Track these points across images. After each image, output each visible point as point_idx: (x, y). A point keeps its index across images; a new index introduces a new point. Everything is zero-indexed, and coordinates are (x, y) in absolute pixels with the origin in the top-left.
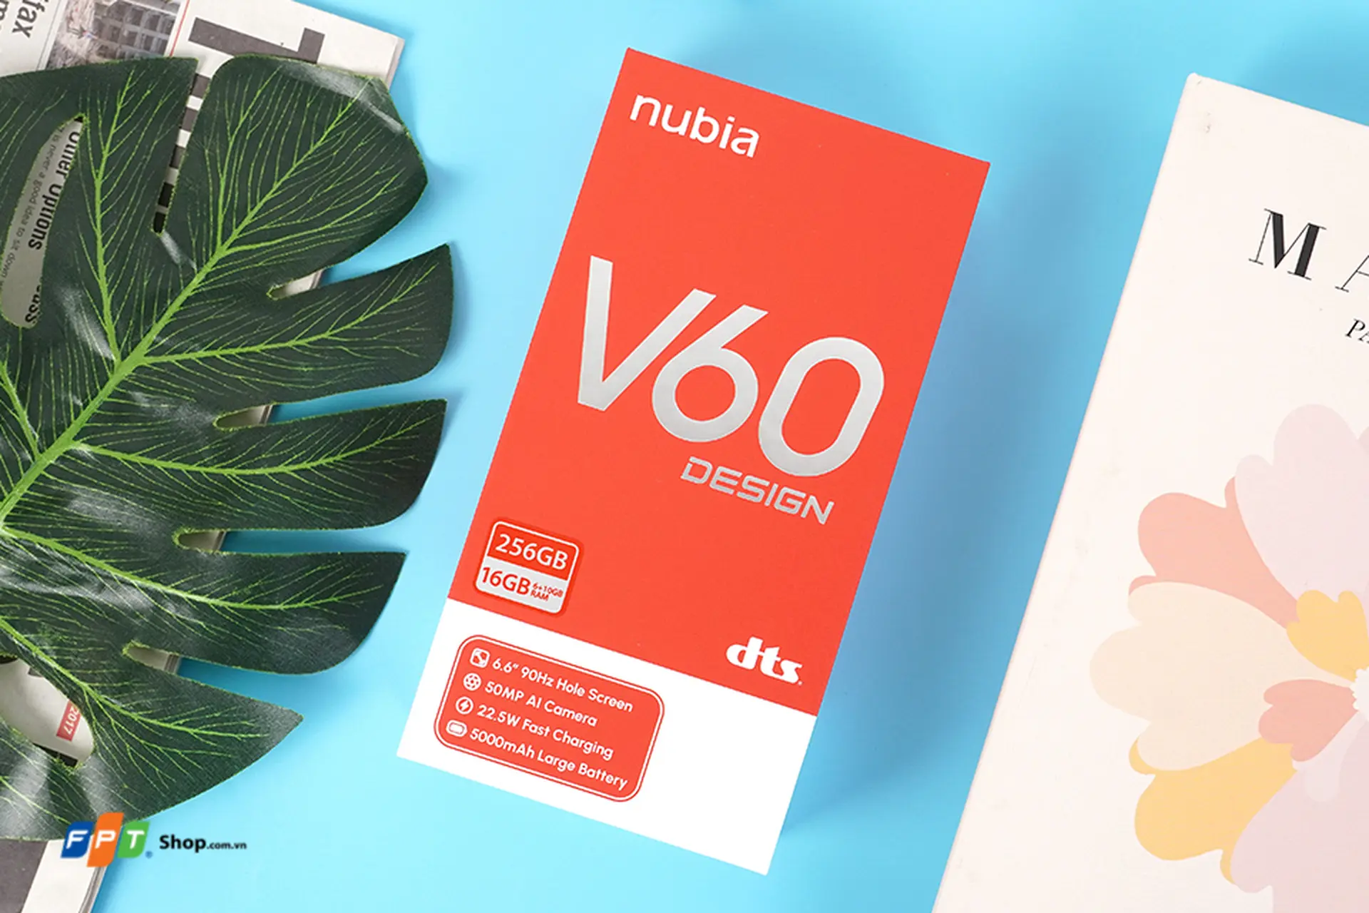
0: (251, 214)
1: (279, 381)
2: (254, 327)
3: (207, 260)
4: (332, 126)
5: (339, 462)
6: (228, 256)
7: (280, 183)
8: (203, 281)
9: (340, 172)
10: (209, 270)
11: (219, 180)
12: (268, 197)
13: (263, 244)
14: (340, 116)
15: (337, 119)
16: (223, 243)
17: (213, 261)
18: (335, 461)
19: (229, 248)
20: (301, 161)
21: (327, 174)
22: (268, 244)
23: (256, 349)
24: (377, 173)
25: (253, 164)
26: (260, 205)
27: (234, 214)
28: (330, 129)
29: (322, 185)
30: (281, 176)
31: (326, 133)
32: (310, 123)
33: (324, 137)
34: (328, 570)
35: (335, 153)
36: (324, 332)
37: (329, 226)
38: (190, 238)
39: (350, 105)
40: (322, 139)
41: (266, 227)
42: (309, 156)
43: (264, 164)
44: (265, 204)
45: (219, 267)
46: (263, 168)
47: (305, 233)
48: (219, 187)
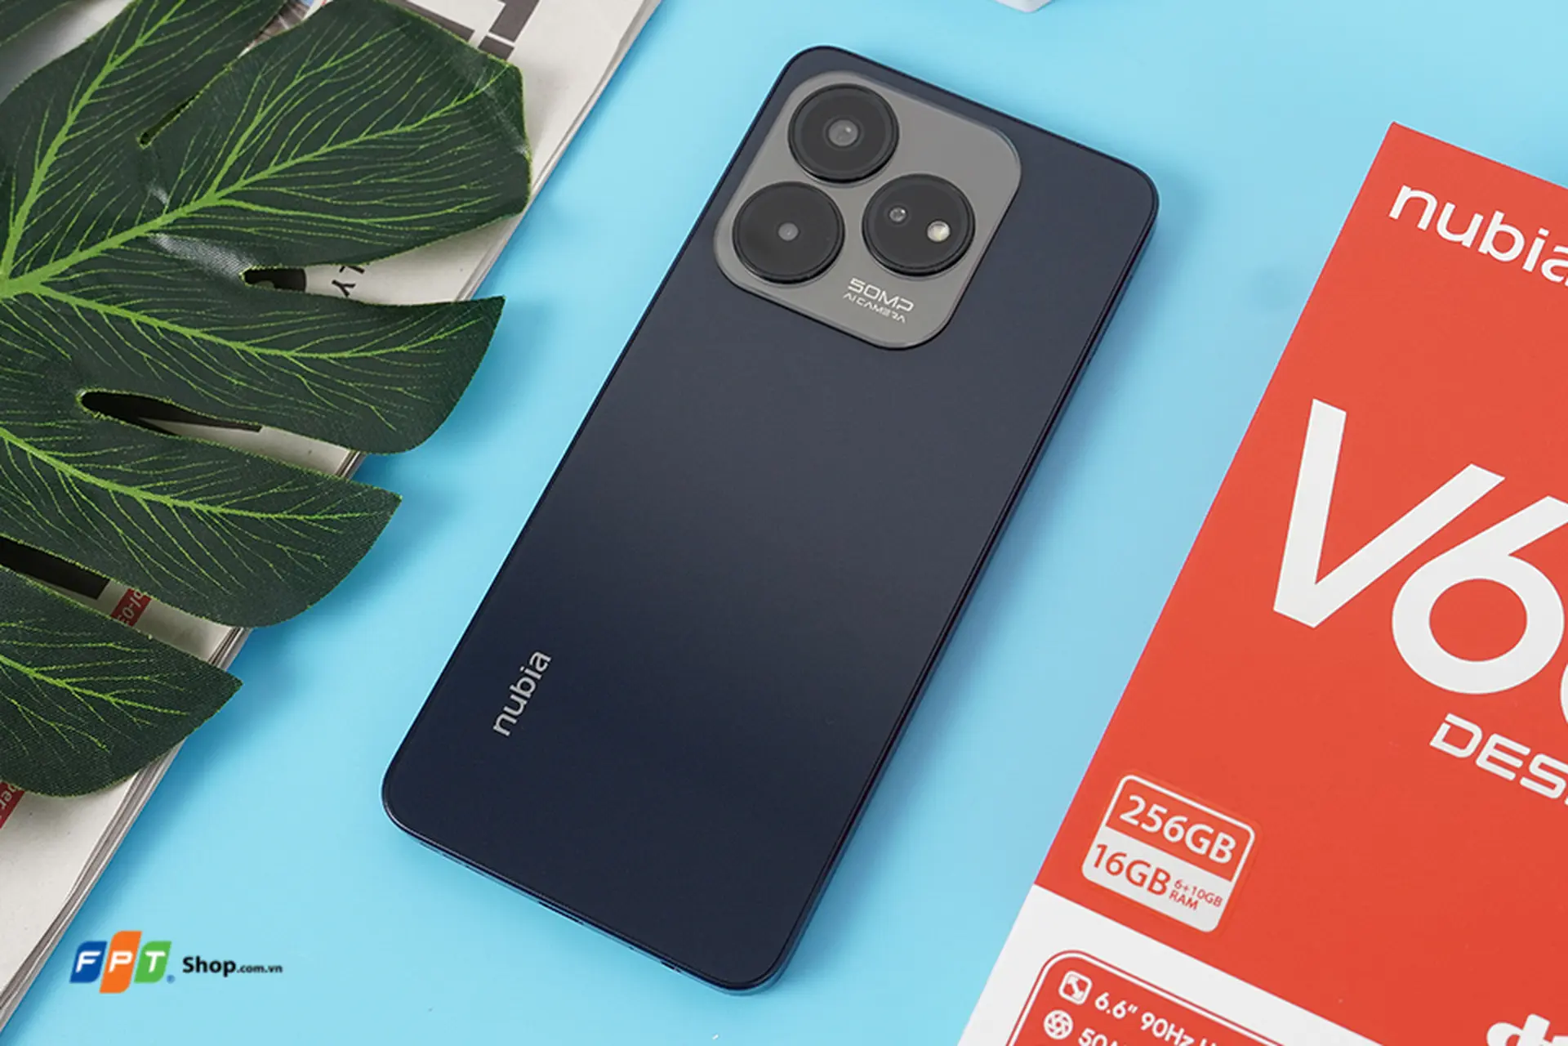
0: (274, 168)
1: (193, 381)
2: (200, 306)
3: (187, 202)
4: (436, 114)
5: (215, 516)
6: (217, 207)
7: (331, 149)
8: (169, 225)
9: (416, 169)
10: (183, 215)
11: (255, 114)
12: (307, 158)
13: (267, 209)
14: (454, 105)
15: (448, 108)
16: (219, 189)
17: (194, 206)
18: (209, 512)
19: (224, 197)
20: (374, 136)
21: (400, 164)
22: (274, 211)
23: (188, 332)
24: (463, 187)
26: (291, 163)
27: (251, 161)
30: (336, 141)
31: (424, 119)
32: (411, 100)
34: (123, 655)
35: (421, 147)
36: (289, 349)
37: (364, 222)
38: (181, 166)
39: (472, 96)
40: (416, 124)
41: (286, 190)
43: (322, 121)
44: (300, 164)
45: (196, 215)
46: (319, 123)
47: (328, 217)
48: (251, 121)
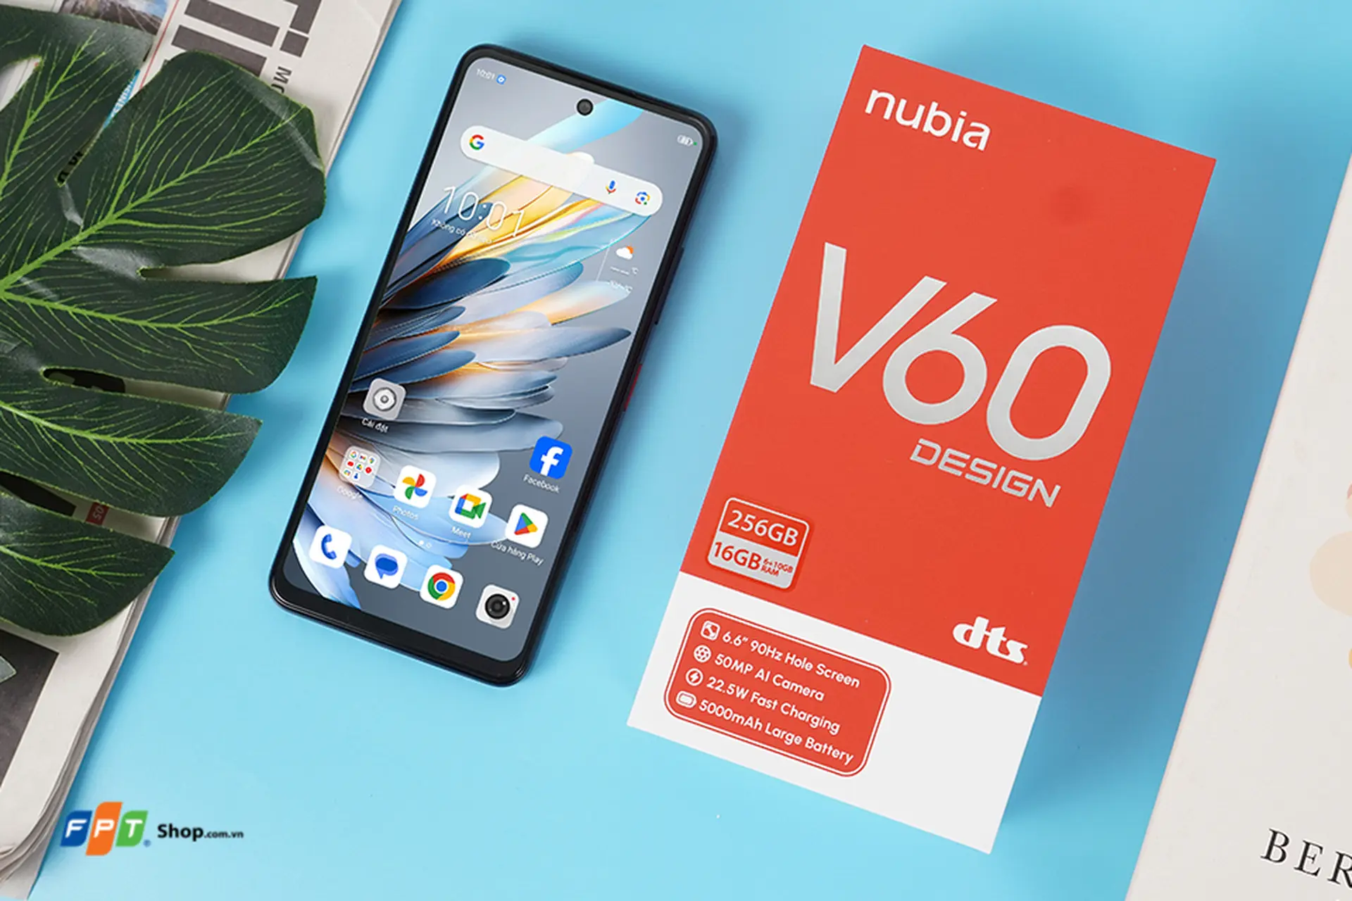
0: (150, 194)
1: (116, 353)
2: (114, 297)
3: (95, 223)
4: (257, 140)
5: (142, 445)
6: (115, 225)
7: (187, 175)
8: (85, 240)
9: (247, 183)
10: (94, 232)
11: (133, 154)
12: (172, 184)
13: (150, 225)
14: (267, 133)
15: (264, 135)
16: (115, 212)
17: (101, 224)
18: (137, 443)
19: (119, 218)
20: (215, 162)
21: (235, 181)
22: (154, 226)
23: (107, 317)
24: (281, 194)
25: (169, 150)
26: (161, 189)
27: (135, 189)
28: (254, 142)
29: (225, 189)
30: (190, 169)
31: (249, 145)
32: (238, 130)
33: (246, 147)
34: (95, 543)
35: (250, 165)
36: (176, 322)
37: (216, 228)
38: (87, 197)
39: (280, 126)
40: (244, 148)
41: (159, 210)
42: (225, 160)
43: (180, 153)
44: (166, 189)
45: (102, 232)
46: (177, 157)
47: (192, 227)
48: (131, 160)
